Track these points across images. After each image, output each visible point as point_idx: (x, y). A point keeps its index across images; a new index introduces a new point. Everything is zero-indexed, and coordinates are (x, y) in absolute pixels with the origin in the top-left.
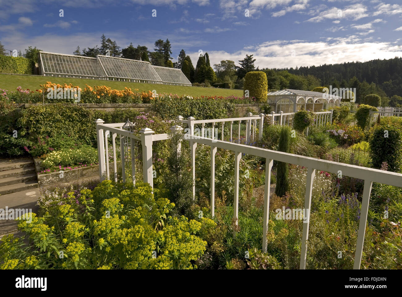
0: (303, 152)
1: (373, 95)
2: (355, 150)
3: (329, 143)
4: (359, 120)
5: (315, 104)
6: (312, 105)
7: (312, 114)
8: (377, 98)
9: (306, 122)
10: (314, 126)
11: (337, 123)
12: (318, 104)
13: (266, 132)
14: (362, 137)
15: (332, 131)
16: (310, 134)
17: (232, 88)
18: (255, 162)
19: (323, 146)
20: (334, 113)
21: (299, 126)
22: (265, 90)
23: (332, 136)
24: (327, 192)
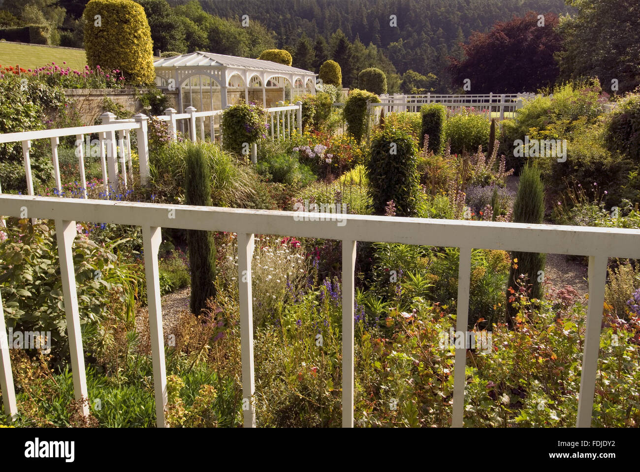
0: (249, 201)
1: (372, 69)
2: (344, 184)
3: (300, 176)
4: (350, 122)
5: (267, 90)
6: (261, 91)
7: (261, 113)
8: (380, 75)
9: (250, 132)
10: (268, 141)
11: (312, 132)
12: (272, 90)
13: (158, 161)
14: (357, 157)
15: (304, 149)
16: (262, 159)
17: (52, 43)
18: (135, 242)
19: (289, 182)
20: (305, 109)
21: (235, 141)
22: (145, 51)
23: (304, 159)
24: (297, 280)
